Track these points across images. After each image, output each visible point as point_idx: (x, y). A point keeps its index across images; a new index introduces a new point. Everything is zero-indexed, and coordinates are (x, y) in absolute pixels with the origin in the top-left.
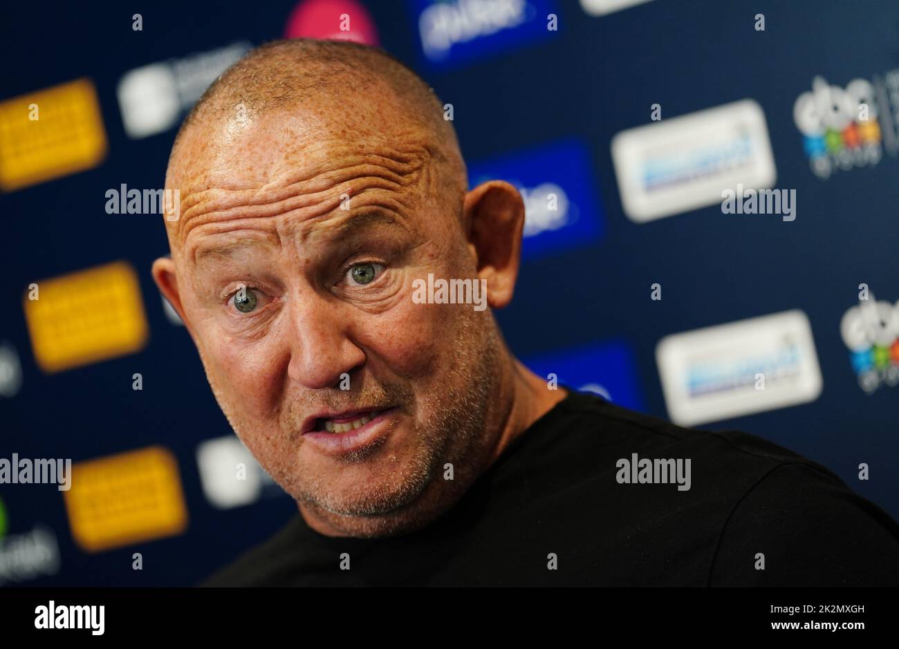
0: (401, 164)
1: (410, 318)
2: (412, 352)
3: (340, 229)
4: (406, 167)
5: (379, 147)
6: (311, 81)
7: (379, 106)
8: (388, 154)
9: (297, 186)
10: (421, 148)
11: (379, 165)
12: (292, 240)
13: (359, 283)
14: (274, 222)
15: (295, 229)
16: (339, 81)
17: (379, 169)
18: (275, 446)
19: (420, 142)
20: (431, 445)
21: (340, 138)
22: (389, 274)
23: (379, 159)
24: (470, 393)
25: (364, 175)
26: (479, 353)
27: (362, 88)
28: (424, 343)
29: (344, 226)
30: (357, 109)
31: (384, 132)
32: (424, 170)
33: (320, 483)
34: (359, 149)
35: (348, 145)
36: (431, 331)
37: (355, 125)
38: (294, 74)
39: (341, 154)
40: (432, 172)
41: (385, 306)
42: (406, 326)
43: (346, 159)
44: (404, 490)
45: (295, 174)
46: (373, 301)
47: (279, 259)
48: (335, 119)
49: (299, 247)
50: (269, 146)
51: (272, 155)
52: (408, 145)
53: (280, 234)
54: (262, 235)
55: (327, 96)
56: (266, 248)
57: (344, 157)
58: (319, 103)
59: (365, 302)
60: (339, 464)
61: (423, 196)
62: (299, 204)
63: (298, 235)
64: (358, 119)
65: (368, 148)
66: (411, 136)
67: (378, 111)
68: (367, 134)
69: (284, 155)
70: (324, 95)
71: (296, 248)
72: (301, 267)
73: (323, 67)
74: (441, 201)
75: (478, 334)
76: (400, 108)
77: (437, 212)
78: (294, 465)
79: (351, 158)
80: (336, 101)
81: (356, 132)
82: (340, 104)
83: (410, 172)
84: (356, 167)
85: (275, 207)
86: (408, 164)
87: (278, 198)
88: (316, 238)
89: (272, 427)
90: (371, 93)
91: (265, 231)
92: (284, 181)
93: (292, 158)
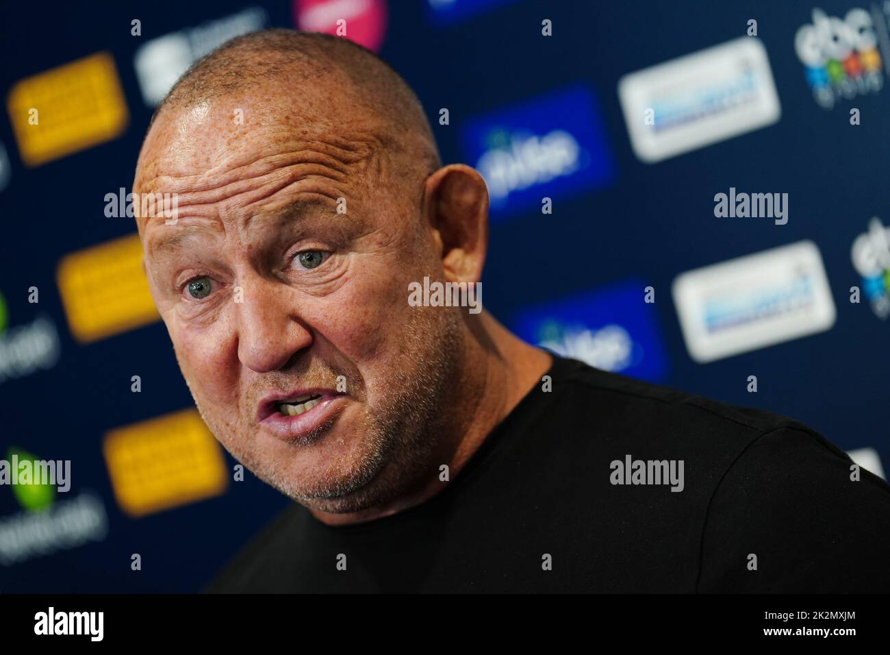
0: (347, 151)
1: (355, 301)
2: (357, 334)
3: (280, 213)
4: (352, 155)
5: (324, 134)
6: (264, 69)
7: (330, 93)
8: (332, 142)
9: (238, 171)
10: (371, 138)
11: (322, 152)
12: (234, 226)
13: (306, 267)
14: (216, 208)
15: (237, 214)
16: (293, 69)
17: (322, 156)
18: (234, 431)
19: (371, 131)
20: (381, 428)
21: (283, 124)
22: (334, 260)
23: (323, 146)
24: (422, 377)
25: (306, 161)
26: (435, 338)
27: (315, 77)
28: (369, 325)
29: (285, 211)
30: (305, 96)
31: (331, 119)
32: (374, 160)
33: (276, 468)
34: (301, 135)
35: (290, 130)
36: (377, 314)
37: (300, 111)
38: (249, 63)
39: (282, 139)
40: (384, 163)
41: (330, 288)
42: (350, 309)
43: (286, 145)
44: (355, 473)
45: (236, 159)
46: (316, 284)
47: (223, 245)
48: (280, 105)
49: (241, 232)
50: (213, 133)
51: (215, 141)
52: (356, 133)
53: (223, 220)
54: (205, 222)
55: (276, 83)
56: (211, 235)
57: (284, 143)
58: (266, 90)
59: (309, 285)
60: (292, 448)
61: (371, 185)
62: (239, 189)
63: (241, 221)
64: (305, 106)
65: (311, 134)
66: (362, 124)
67: (329, 99)
68: (312, 120)
69: (226, 141)
70: (274, 83)
71: (239, 234)
72: (244, 252)
73: (278, 55)
74: (394, 190)
75: (436, 320)
76: (354, 96)
77: (388, 202)
78: (253, 451)
79: (292, 144)
80: (284, 88)
81: (301, 118)
82: (288, 91)
83: (357, 161)
84: (298, 153)
85: (217, 193)
86: (356, 152)
87: (219, 184)
88: (257, 222)
89: (231, 412)
90: (325, 81)
91: (209, 217)
92: (225, 166)
93: (235, 144)
